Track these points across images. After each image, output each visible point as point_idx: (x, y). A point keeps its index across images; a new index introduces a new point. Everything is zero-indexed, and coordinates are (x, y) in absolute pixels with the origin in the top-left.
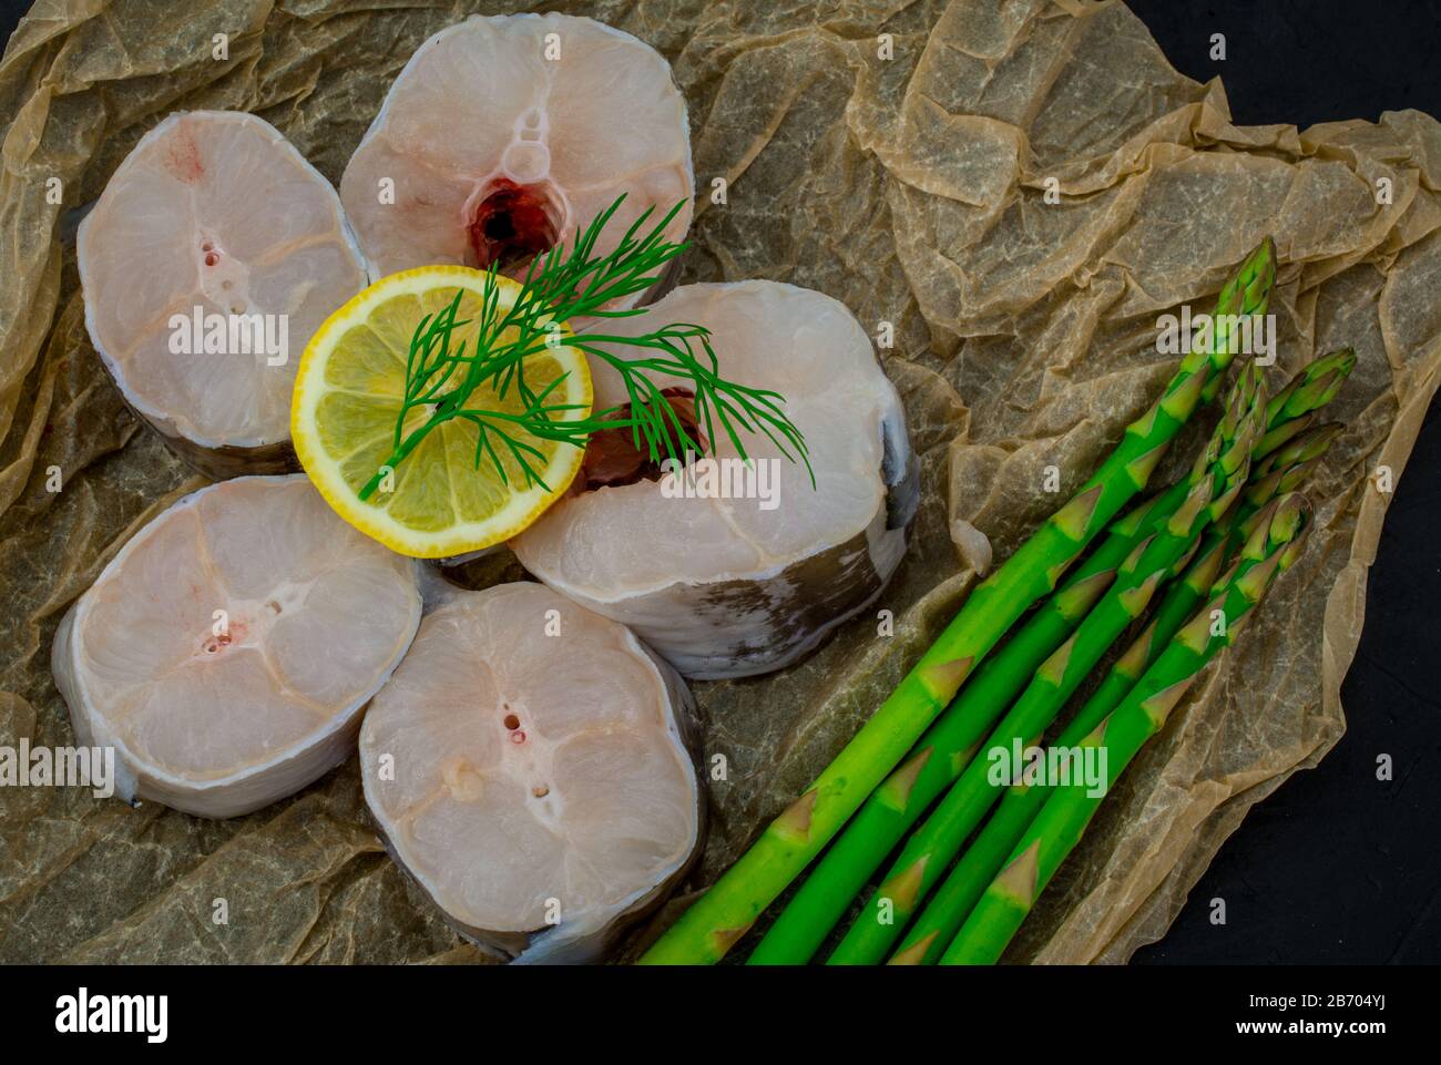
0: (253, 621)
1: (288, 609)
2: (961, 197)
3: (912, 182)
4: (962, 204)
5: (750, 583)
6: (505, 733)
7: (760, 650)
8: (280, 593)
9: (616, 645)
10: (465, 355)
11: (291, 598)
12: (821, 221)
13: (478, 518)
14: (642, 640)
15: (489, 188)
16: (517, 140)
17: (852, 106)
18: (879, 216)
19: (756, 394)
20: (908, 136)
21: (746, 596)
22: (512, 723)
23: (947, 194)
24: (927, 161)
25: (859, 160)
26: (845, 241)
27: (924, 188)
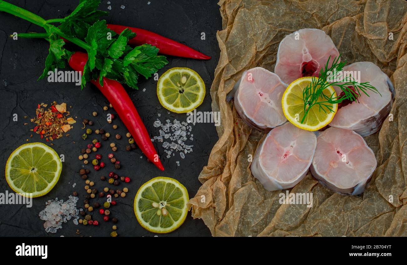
0: (289, 150)
1: (294, 146)
2: (380, 38)
3: (370, 38)
4: (380, 39)
5: (373, 117)
6: (338, 154)
7: (375, 128)
8: (292, 144)
9: (352, 134)
10: (312, 94)
11: (294, 144)
12: (357, 50)
13: (323, 121)
14: (355, 132)
15: (302, 65)
16: (304, 55)
17: (356, 27)
18: (367, 46)
19: (365, 83)
20: (367, 30)
21: (373, 119)
22: (338, 152)
23: (377, 38)
24: (371, 33)
25: (360, 37)
26: (362, 52)
27: (372, 38)
